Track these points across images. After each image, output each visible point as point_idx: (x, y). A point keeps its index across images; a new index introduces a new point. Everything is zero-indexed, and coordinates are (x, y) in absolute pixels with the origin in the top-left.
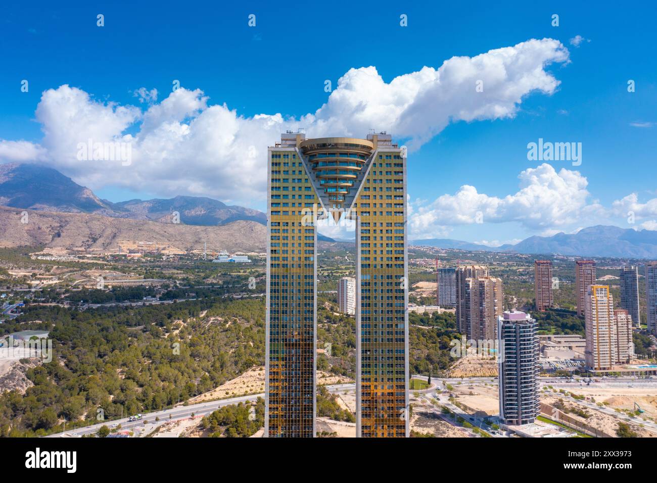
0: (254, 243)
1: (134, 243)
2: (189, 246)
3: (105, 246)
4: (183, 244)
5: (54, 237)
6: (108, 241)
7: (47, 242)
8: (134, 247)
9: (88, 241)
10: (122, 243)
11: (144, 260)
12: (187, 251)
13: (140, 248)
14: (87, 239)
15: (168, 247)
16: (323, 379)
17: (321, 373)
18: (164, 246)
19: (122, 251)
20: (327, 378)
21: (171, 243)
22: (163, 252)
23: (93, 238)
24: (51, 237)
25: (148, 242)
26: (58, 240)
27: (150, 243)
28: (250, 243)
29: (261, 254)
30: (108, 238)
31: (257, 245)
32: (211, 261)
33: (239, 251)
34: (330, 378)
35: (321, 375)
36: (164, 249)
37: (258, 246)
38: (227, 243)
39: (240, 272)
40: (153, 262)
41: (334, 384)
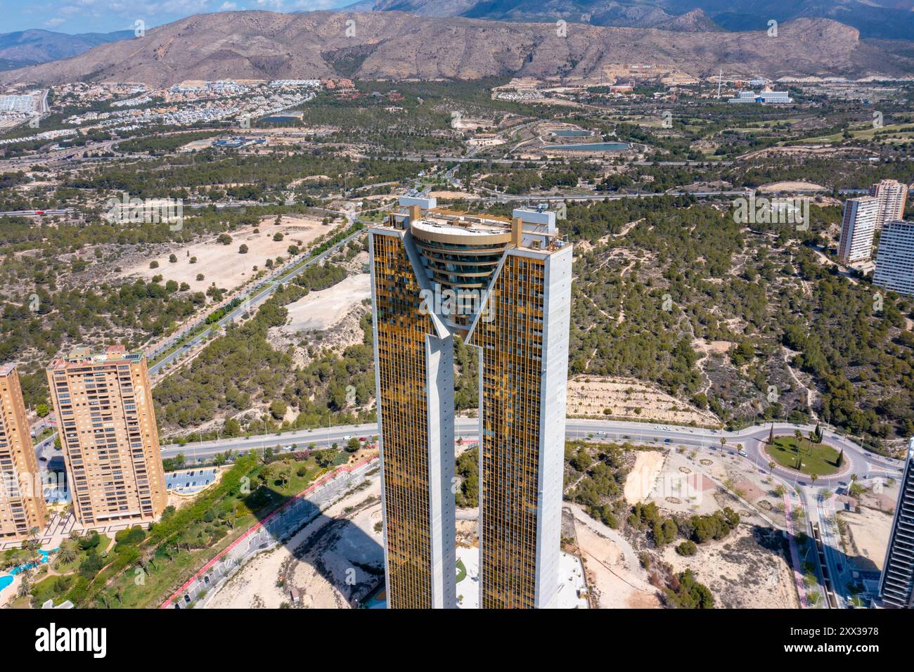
0: (821, 57)
1: (626, 67)
2: (706, 68)
3: (587, 73)
4: (697, 65)
5: (525, 61)
6: (591, 64)
7: (517, 69)
8: (624, 73)
9: (565, 66)
10: (609, 68)
11: (627, 99)
12: (701, 77)
13: (633, 75)
14: (565, 62)
15: (674, 72)
16: (672, 413)
17: (674, 402)
18: (668, 71)
19: (607, 80)
20: (679, 413)
21: (678, 65)
22: (664, 80)
23: (572, 61)
24: (522, 61)
25: (646, 64)
26: (529, 65)
27: (648, 67)
28: (813, 58)
29: (826, 79)
30: (591, 59)
31: (823, 61)
32: (726, 100)
33: (788, 75)
34: (684, 413)
35: (671, 405)
36: (666, 75)
37: (824, 64)
38: (771, 61)
39: (757, 126)
40: (638, 103)
41: (685, 424)
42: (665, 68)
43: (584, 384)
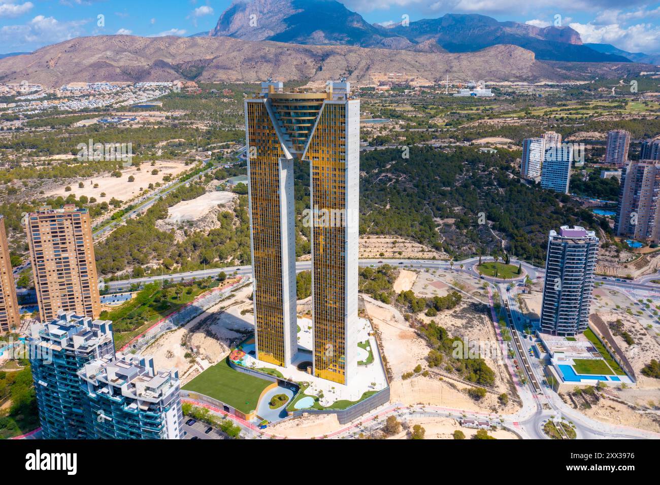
0: (511, 70)
1: (385, 75)
2: (438, 76)
3: (359, 79)
4: (432, 74)
5: (317, 70)
6: (362, 73)
7: (311, 76)
8: (384, 79)
9: (345, 74)
10: (374, 75)
11: (386, 94)
12: (435, 81)
13: (390, 80)
14: (344, 71)
15: (417, 78)
16: (421, 254)
17: (422, 247)
18: (413, 77)
19: (373, 83)
20: (425, 253)
21: (419, 73)
22: (411, 83)
23: (349, 71)
24: (315, 70)
25: (399, 73)
26: (319, 73)
27: (400, 74)
28: (507, 71)
29: (515, 83)
30: (362, 70)
31: (514, 72)
32: (452, 94)
33: (491, 80)
34: (428, 253)
35: (421, 249)
36: (412, 80)
37: (514, 74)
38: (480, 72)
39: (472, 110)
40: (394, 97)
41: (429, 259)
42: (411, 75)
43: (366, 240)
